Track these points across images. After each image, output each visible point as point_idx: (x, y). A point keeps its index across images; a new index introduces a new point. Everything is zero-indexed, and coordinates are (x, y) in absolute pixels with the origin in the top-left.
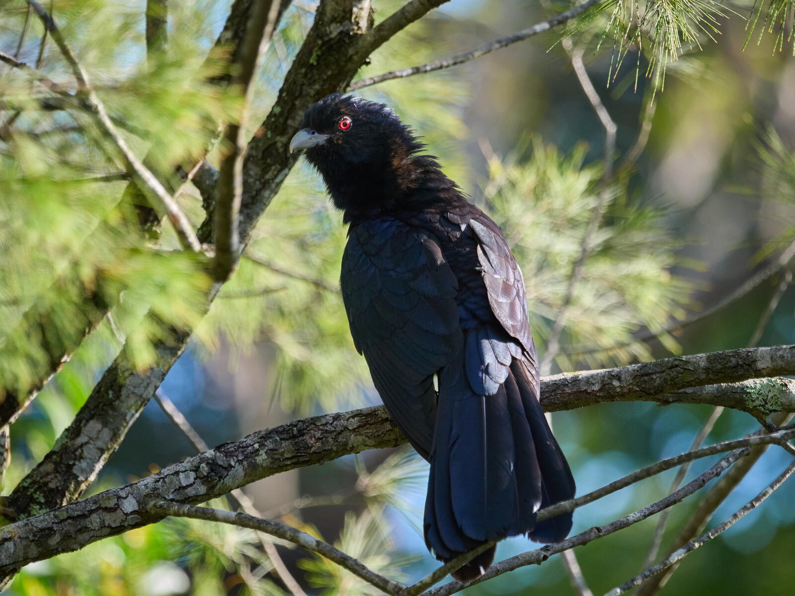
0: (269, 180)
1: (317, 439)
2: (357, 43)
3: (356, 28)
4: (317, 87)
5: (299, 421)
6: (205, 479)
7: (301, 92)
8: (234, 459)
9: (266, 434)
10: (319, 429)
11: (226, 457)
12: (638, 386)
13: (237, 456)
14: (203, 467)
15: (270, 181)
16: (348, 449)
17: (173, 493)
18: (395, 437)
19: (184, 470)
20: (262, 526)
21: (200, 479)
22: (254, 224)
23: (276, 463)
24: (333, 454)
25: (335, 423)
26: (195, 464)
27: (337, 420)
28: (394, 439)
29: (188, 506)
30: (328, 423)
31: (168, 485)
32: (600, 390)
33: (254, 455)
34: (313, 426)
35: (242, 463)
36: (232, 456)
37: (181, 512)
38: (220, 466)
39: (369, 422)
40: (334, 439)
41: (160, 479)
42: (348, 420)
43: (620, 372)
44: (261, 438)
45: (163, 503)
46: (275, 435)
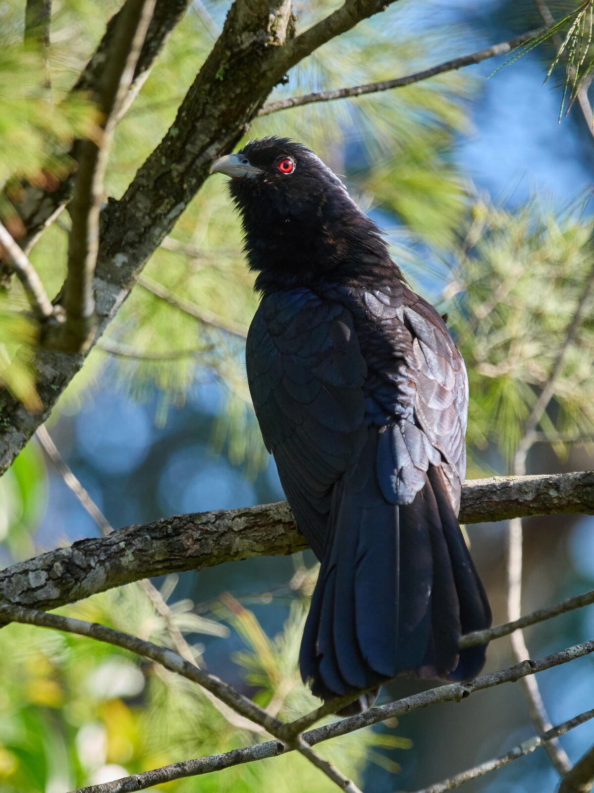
0: (161, 215)
1: (196, 540)
2: (272, 57)
3: (272, 38)
4: (223, 107)
5: (175, 518)
6: (59, 580)
7: (204, 112)
8: (94, 558)
9: (135, 531)
10: (198, 529)
11: (86, 556)
12: (579, 498)
13: (98, 556)
14: (57, 567)
15: (163, 217)
16: (232, 553)
17: (19, 595)
18: (288, 543)
19: (34, 568)
20: (121, 640)
21: (54, 580)
22: (141, 267)
23: (144, 566)
24: (214, 559)
25: (217, 522)
26: (48, 562)
27: (220, 519)
28: (287, 545)
29: (36, 612)
30: (209, 521)
31: (14, 586)
32: (533, 501)
33: (119, 555)
34: (191, 524)
35: (104, 564)
36: (92, 555)
37: (27, 619)
38: (78, 566)
39: (259, 523)
40: (216, 541)
41: (5, 577)
42: (233, 519)
43: (558, 480)
44: (128, 535)
45: (8, 607)
46: (145, 533)
